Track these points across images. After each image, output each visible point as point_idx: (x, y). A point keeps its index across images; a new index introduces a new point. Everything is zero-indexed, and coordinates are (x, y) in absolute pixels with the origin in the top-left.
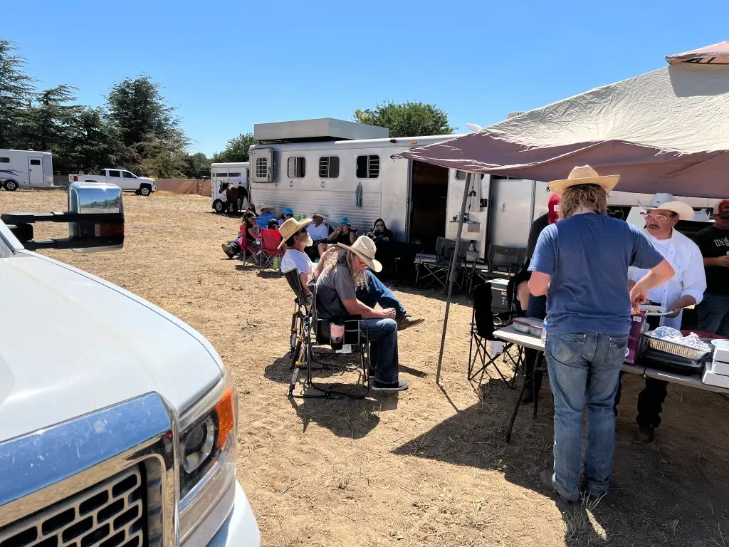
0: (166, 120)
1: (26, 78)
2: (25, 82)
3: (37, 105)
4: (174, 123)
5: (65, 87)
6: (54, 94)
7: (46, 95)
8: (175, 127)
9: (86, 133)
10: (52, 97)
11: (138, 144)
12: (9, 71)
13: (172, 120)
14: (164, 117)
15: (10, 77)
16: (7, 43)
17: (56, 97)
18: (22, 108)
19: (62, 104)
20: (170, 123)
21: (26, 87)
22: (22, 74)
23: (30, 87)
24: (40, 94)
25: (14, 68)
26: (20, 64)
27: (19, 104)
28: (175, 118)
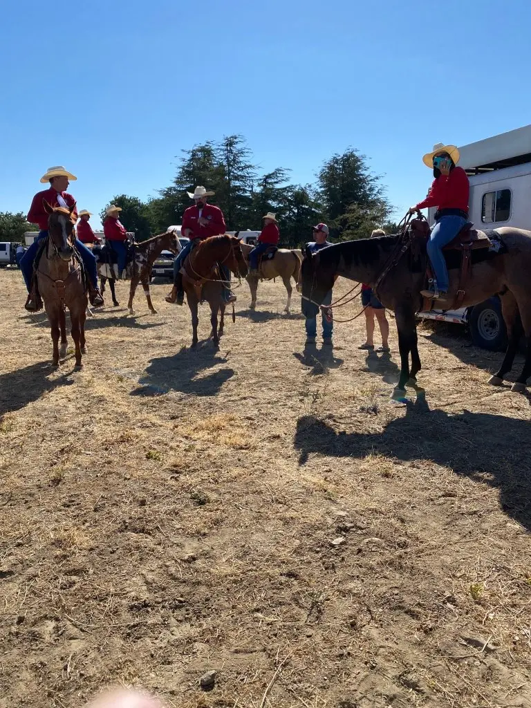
0: (371, 189)
1: (250, 166)
2: (250, 170)
3: (258, 189)
4: (378, 192)
5: (280, 170)
6: (271, 178)
7: (265, 180)
8: (380, 196)
9: (296, 211)
10: (270, 181)
11: (342, 217)
12: (238, 162)
13: (377, 189)
14: (368, 187)
15: (238, 168)
16: (236, 138)
17: (273, 181)
18: (247, 194)
19: (278, 186)
20: (375, 192)
21: (250, 175)
22: (247, 164)
23: (254, 175)
24: (261, 179)
25: (241, 159)
26: (246, 154)
27: (245, 191)
28: (380, 187)
